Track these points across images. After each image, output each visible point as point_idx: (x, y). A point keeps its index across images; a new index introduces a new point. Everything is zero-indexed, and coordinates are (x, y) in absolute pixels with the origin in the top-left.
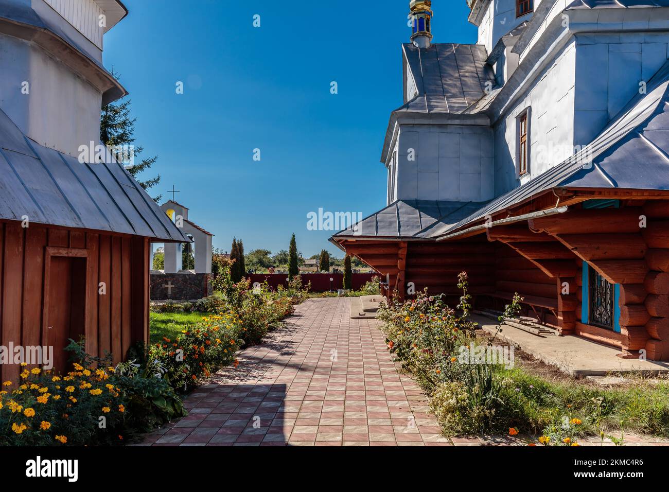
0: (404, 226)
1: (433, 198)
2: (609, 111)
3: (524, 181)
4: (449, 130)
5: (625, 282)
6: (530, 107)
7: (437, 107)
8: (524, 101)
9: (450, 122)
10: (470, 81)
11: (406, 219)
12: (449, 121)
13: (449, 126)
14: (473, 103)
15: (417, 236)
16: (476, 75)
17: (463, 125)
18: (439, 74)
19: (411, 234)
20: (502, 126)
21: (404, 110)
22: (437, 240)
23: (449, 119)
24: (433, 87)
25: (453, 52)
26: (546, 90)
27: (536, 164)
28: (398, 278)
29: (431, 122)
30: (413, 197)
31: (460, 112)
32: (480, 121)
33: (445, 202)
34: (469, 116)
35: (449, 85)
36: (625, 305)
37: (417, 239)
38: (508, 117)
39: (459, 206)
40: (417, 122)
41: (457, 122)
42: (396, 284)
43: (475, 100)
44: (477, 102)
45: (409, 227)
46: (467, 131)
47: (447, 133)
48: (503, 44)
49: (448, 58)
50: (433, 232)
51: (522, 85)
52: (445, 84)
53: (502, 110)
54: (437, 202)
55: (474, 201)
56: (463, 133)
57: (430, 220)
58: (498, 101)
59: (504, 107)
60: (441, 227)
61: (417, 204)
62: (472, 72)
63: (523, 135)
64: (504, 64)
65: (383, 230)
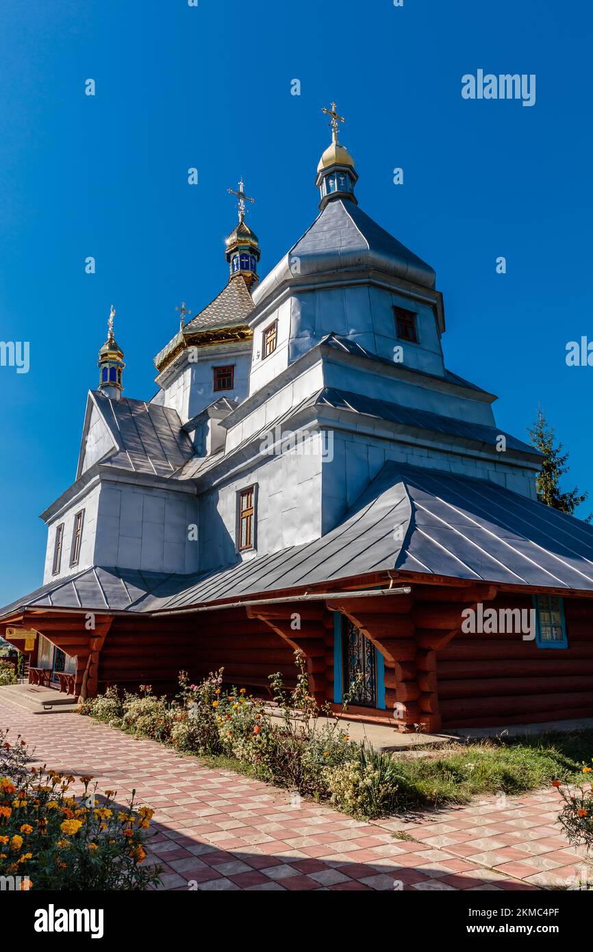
0: (111, 597)
1: (135, 566)
2: (348, 500)
3: (247, 557)
4: (154, 494)
5: (401, 660)
6: (257, 483)
7: (142, 466)
8: (247, 477)
9: (156, 485)
10: (169, 444)
11: (110, 589)
12: (156, 483)
13: (154, 489)
14: (178, 468)
15: (129, 610)
16: (173, 439)
17: (169, 490)
18: (136, 431)
19: (123, 607)
20: (212, 498)
21: (108, 464)
22: (153, 615)
23: (156, 481)
24: (132, 444)
25: (146, 410)
26: (280, 472)
27: (266, 541)
28: (89, 661)
29: (136, 482)
30: (112, 563)
31: (168, 476)
32: (187, 489)
33: (147, 572)
34: (177, 482)
35: (149, 445)
36: (402, 681)
37: (131, 614)
38: (222, 489)
39: (164, 578)
40: (121, 479)
41: (164, 486)
42: (87, 667)
43: (179, 466)
44: (182, 469)
45: (116, 599)
46: (172, 497)
47: (152, 496)
48: (208, 414)
49: (141, 415)
50: (146, 605)
51: (249, 461)
52: (145, 443)
53: (217, 481)
54: (140, 572)
55: (178, 573)
56: (168, 499)
57: (138, 592)
58: (216, 471)
59: (220, 479)
60: (150, 601)
61: (117, 572)
62: (169, 436)
63: (244, 510)
64: (207, 435)
65: (88, 601)
